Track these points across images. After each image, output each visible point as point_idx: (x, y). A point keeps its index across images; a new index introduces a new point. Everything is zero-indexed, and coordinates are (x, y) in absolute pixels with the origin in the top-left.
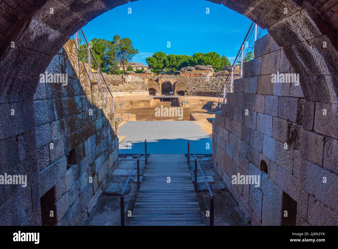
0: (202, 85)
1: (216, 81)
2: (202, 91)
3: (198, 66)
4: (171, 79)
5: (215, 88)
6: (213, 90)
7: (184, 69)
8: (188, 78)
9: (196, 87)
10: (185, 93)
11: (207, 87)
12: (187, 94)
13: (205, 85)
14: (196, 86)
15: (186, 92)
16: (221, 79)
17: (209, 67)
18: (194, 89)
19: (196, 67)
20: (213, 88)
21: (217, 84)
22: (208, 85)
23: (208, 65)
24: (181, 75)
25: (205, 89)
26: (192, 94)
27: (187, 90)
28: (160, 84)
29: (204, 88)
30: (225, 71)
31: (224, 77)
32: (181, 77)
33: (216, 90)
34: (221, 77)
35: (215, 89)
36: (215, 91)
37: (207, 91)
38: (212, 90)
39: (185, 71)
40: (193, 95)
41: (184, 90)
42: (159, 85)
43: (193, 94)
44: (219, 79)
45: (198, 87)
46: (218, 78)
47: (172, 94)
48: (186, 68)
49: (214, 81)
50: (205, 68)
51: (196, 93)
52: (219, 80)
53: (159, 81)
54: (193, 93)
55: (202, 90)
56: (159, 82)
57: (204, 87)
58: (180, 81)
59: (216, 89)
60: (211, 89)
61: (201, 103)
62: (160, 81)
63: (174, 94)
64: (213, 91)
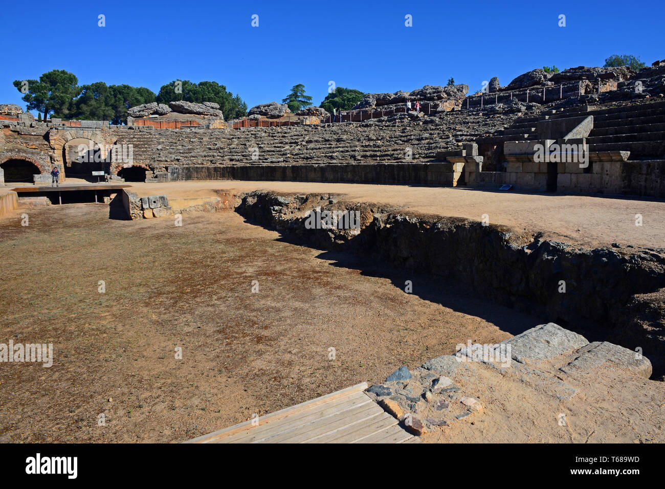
0: (199, 150)
1: (238, 138)
2: (204, 166)
3: (181, 103)
4: (98, 132)
5: (243, 156)
6: (238, 161)
7: (139, 109)
8: (152, 132)
9: (182, 155)
10: (147, 172)
11: (215, 154)
12: (156, 177)
13: (210, 149)
14: (180, 153)
15: (152, 169)
16: (252, 134)
17: (212, 108)
18: (178, 160)
19: (175, 105)
20: (233, 157)
21: (245, 145)
22: (217, 149)
23: (208, 103)
24: (130, 124)
25: (210, 158)
26: (169, 174)
27: (155, 165)
28: (56, 147)
29: (207, 159)
30: (256, 116)
31: (259, 130)
32: (130, 128)
33: (245, 161)
34: (252, 128)
35: (242, 160)
36: (242, 164)
37: (219, 166)
38: (234, 163)
39: (142, 113)
40: (174, 180)
41: (143, 166)
42: (54, 149)
43: (175, 175)
44: (248, 135)
45: (186, 155)
46: (244, 132)
47: (102, 179)
48: (145, 106)
49: (233, 138)
50: (201, 110)
51: (183, 172)
52: (247, 137)
53: (51, 138)
54: (173, 173)
55: (203, 164)
56: (52, 142)
57: (205, 153)
58: (128, 140)
59: (247, 159)
60: (231, 160)
61: (215, 199)
62: (55, 137)
63: (110, 178)
64: (239, 164)
